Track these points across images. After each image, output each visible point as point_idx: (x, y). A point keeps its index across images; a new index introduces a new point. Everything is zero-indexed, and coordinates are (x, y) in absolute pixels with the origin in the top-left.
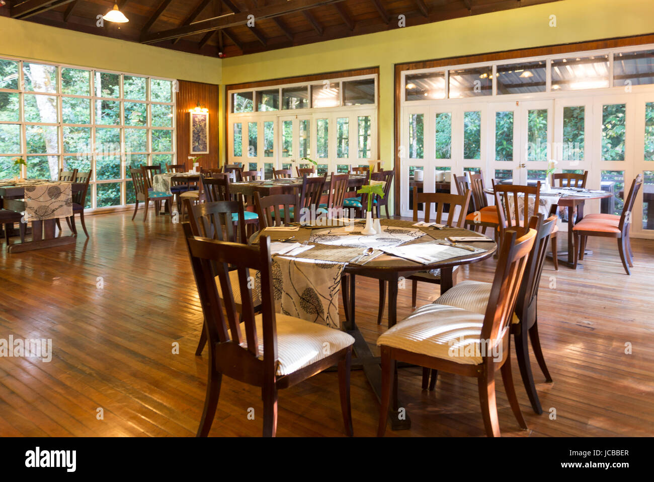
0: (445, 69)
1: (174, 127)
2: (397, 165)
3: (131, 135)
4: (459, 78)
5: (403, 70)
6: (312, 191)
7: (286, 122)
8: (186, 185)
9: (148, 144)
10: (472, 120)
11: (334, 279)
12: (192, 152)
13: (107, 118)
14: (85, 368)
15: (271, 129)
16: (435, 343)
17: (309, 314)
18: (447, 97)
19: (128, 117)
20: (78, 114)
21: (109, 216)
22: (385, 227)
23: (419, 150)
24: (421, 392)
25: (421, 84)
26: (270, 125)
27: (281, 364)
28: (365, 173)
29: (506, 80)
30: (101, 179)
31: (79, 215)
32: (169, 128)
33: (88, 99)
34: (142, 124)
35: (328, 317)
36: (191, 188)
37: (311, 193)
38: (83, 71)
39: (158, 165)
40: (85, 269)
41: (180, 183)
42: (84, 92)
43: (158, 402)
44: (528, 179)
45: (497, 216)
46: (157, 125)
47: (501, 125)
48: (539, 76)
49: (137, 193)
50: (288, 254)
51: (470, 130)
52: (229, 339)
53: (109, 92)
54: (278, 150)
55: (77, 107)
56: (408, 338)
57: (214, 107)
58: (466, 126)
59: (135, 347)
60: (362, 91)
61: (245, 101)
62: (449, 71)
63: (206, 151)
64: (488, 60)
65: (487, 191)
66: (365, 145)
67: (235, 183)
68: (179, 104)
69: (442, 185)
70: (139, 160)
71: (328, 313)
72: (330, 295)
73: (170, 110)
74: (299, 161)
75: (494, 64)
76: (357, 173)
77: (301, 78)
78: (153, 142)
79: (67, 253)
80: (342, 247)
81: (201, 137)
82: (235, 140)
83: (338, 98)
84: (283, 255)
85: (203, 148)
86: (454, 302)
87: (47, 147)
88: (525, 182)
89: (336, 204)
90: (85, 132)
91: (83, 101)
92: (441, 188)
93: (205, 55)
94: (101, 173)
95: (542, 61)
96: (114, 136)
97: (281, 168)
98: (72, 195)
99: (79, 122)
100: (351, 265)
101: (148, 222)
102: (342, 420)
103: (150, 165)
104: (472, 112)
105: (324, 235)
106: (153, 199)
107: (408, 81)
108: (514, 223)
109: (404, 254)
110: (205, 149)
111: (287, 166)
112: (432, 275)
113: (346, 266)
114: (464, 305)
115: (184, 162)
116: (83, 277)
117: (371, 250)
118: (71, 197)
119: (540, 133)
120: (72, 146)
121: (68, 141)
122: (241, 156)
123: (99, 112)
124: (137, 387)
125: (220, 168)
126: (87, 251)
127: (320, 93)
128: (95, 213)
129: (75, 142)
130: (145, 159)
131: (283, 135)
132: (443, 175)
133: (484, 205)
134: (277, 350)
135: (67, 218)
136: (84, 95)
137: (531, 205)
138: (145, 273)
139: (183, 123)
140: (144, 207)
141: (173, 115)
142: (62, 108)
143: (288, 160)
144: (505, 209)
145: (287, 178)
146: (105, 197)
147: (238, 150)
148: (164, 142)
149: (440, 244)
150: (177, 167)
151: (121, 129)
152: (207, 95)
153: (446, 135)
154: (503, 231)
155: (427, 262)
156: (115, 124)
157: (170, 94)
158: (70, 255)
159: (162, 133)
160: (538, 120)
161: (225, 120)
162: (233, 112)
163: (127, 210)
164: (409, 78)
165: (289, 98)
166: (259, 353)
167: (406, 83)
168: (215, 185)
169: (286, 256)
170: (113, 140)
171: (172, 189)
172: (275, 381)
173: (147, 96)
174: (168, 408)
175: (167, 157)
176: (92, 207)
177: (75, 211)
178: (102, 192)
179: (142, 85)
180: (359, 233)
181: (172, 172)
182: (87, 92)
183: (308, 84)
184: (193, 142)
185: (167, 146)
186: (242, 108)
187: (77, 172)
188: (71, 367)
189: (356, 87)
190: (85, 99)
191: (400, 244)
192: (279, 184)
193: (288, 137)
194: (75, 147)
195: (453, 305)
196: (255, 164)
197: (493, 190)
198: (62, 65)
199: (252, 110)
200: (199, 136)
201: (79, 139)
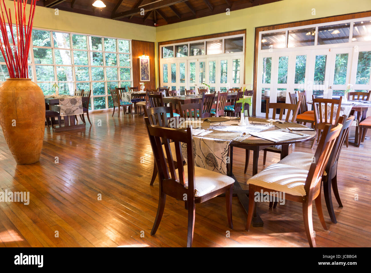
0: (286, 30)
1: (131, 66)
2: (255, 88)
3: (109, 71)
4: (294, 35)
5: (260, 31)
6: (207, 102)
7: (191, 63)
8: (139, 98)
9: (118, 76)
10: (300, 60)
11: (224, 149)
12: (141, 81)
13: (96, 62)
14: (97, 189)
15: (183, 67)
16: (280, 184)
17: (210, 167)
18: (286, 47)
19: (107, 62)
20: (81, 60)
21: (101, 114)
22: (251, 122)
23: (267, 79)
24: (268, 209)
25: (271, 40)
26: (182, 65)
27: (197, 191)
28: (236, 92)
29: (323, 36)
30: (95, 95)
31: (86, 113)
32: (129, 67)
33: (85, 51)
34: (114, 65)
35: (220, 169)
36: (141, 100)
37: (207, 103)
38: (82, 36)
39: (124, 87)
40: (91, 141)
41: (136, 97)
42: (83, 48)
43: (133, 207)
44: (333, 95)
45: (314, 117)
46: (122, 66)
47: (318, 63)
48: (345, 33)
49: (114, 103)
50: (199, 135)
51: (299, 66)
52: (170, 178)
53: (96, 48)
54: (187, 79)
55: (80, 56)
56: (264, 181)
57: (152, 55)
58: (296, 64)
59: (120, 180)
60: (235, 44)
61: (169, 51)
62: (288, 31)
63: (149, 80)
64: (313, 23)
65: (309, 102)
66: (236, 76)
67: (165, 97)
68: (133, 54)
69: (281, 99)
70: (114, 85)
71: (221, 166)
72: (222, 157)
73: (129, 57)
74: (199, 85)
75: (317, 26)
76: (232, 92)
77: (201, 37)
78: (120, 75)
79: (81, 133)
80: (228, 132)
81: (146, 72)
82: (164, 74)
83: (221, 49)
84: (196, 136)
85: (147, 78)
86: (290, 163)
87: (67, 78)
88: (331, 97)
89: (221, 109)
90: (85, 69)
91: (83, 53)
92: (280, 100)
93: (147, 25)
94: (95, 92)
95: (347, 24)
96: (100, 72)
97: (189, 89)
98: (83, 103)
99: (82, 64)
100: (234, 141)
101: (120, 118)
102: (227, 220)
103: (119, 88)
104: (300, 56)
105: (217, 126)
106: (122, 106)
107: (263, 38)
108: (324, 121)
109: (263, 136)
110: (148, 78)
111: (192, 88)
112: (277, 148)
113: (231, 142)
114: (295, 164)
115: (137, 86)
116: (90, 145)
117: (244, 134)
118: (82, 104)
119: (341, 68)
120: (80, 77)
121: (77, 74)
122: (167, 82)
123: (92, 59)
124: (122, 199)
125: (156, 89)
126: (91, 132)
127: (211, 46)
128: (94, 113)
129: (81, 75)
130: (117, 84)
131: (190, 71)
132: (281, 93)
133: (305, 111)
134: (195, 184)
135: (80, 115)
136: (83, 49)
137: (335, 111)
138: (120, 144)
139: (136, 64)
140: (118, 110)
141: (131, 60)
142: (73, 57)
143: (193, 85)
144: (319, 113)
145: (193, 95)
146: (97, 105)
147: (165, 79)
148: (126, 74)
149: (283, 131)
150: (134, 89)
151: (104, 68)
152: (148, 48)
153: (284, 70)
154: (317, 125)
155: (276, 141)
156: (101, 65)
157: (128, 48)
158: (83, 133)
159: (125, 70)
160: (341, 60)
161: (158, 62)
162: (162, 58)
163: (109, 111)
164: (263, 36)
165: (193, 49)
166: (185, 185)
167: (262, 39)
168: (155, 98)
169: (198, 136)
170: (99, 74)
171: (132, 100)
172: (194, 199)
173: (117, 49)
174: (139, 210)
175: (128, 83)
176: (92, 109)
177: (84, 111)
178: (96, 102)
179: (113, 43)
180: (237, 125)
181: (131, 91)
182: (85, 48)
183: (204, 41)
184: (142, 75)
185: (128, 77)
186: (167, 55)
187: (84, 91)
188: (90, 188)
189: (232, 42)
190: (84, 52)
191: (260, 131)
192: (189, 98)
193: (192, 72)
194: (81, 78)
195: (289, 165)
196: (175, 87)
197: (312, 102)
198: (72, 33)
199: (173, 56)
200: (145, 71)
201: (82, 74)
